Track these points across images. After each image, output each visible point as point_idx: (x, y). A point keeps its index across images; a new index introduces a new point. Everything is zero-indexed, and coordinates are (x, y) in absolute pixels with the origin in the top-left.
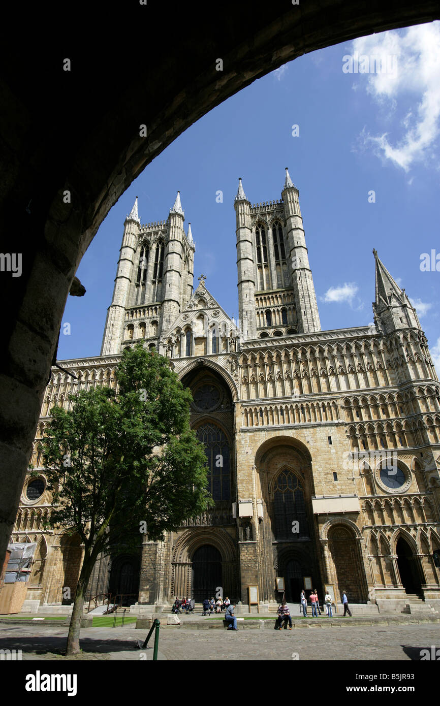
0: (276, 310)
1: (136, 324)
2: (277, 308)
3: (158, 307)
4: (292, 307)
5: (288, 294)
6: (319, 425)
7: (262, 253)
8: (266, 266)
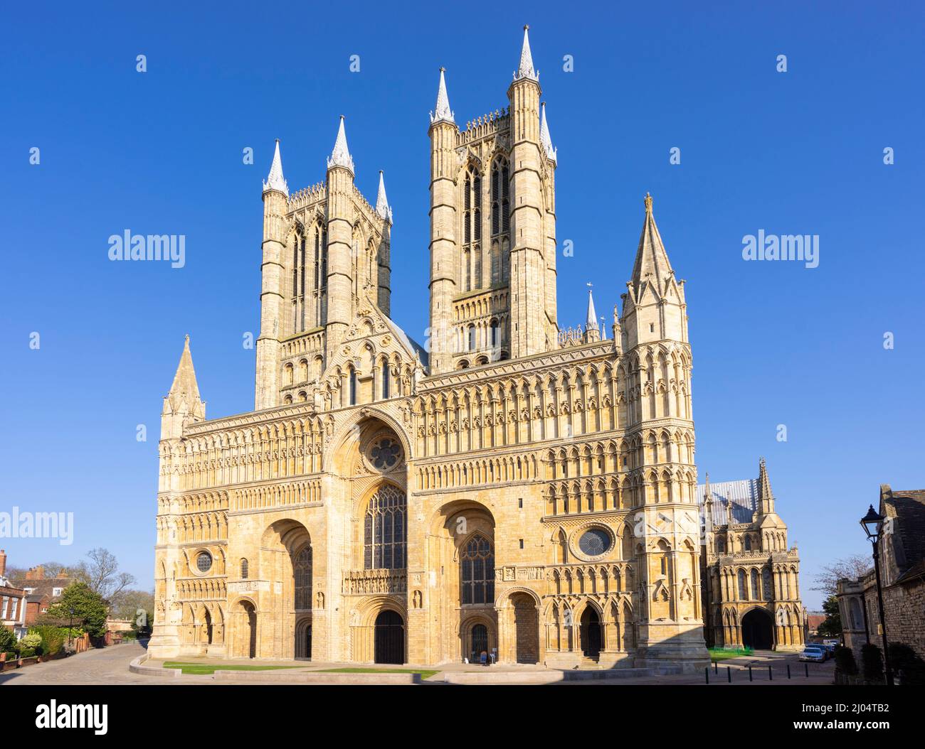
0: (482, 323)
1: (296, 361)
2: (484, 319)
4: (505, 317)
6: (510, 485)
7: (472, 224)
8: (477, 247)
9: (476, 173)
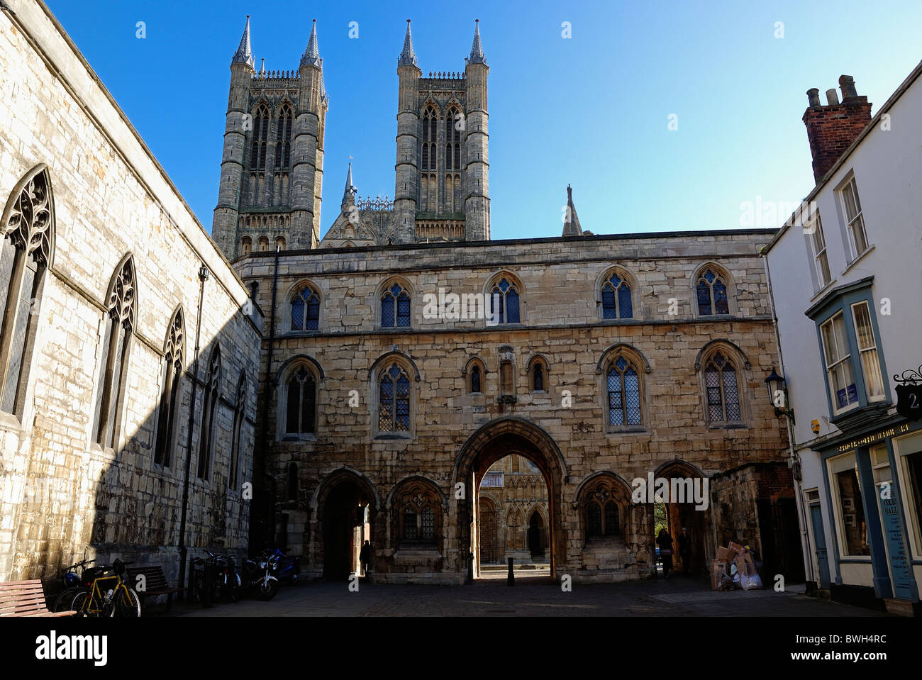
1: (255, 236)
3: (284, 216)
5: (457, 226)
7: (429, 155)
8: (433, 176)
9: (434, 113)
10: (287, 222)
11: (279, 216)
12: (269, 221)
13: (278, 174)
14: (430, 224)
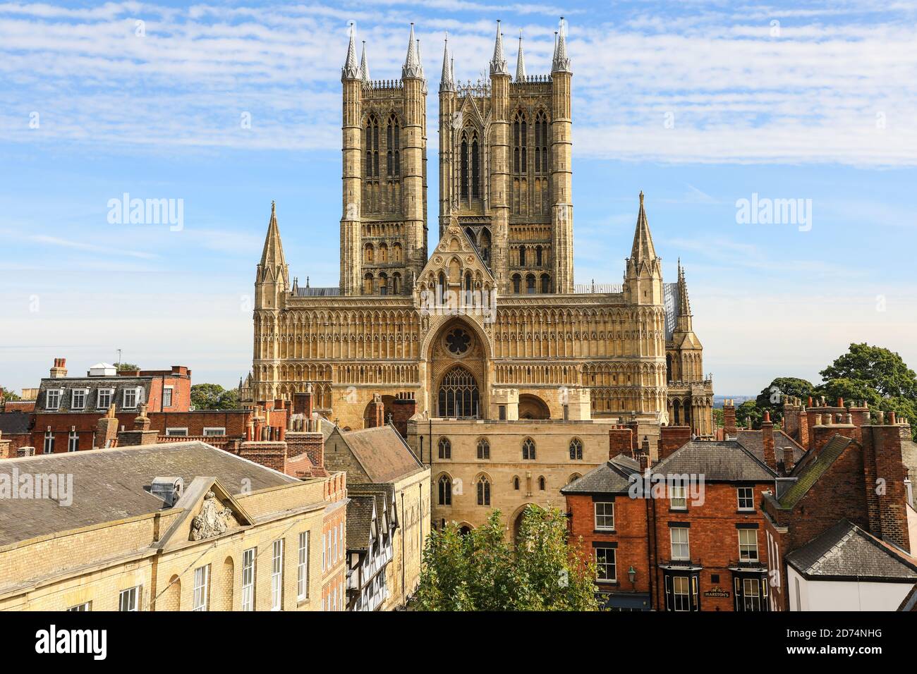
0: (530, 247)
1: (376, 243)
2: (532, 244)
3: (399, 224)
4: (547, 247)
5: (545, 228)
7: (521, 160)
8: (524, 179)
9: (524, 117)
10: (401, 229)
11: (395, 224)
12: (386, 229)
13: (390, 182)
14: (522, 227)
